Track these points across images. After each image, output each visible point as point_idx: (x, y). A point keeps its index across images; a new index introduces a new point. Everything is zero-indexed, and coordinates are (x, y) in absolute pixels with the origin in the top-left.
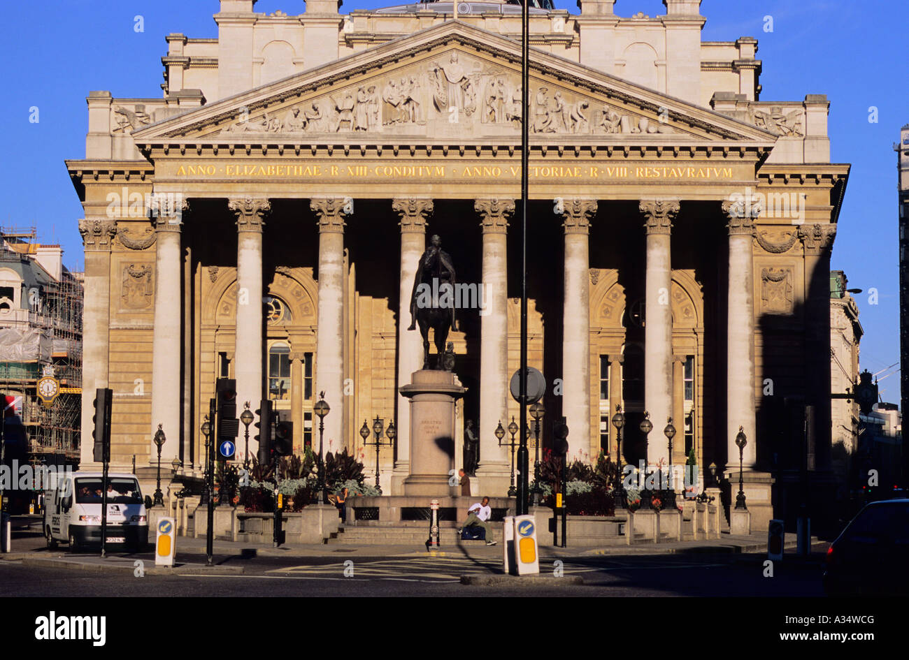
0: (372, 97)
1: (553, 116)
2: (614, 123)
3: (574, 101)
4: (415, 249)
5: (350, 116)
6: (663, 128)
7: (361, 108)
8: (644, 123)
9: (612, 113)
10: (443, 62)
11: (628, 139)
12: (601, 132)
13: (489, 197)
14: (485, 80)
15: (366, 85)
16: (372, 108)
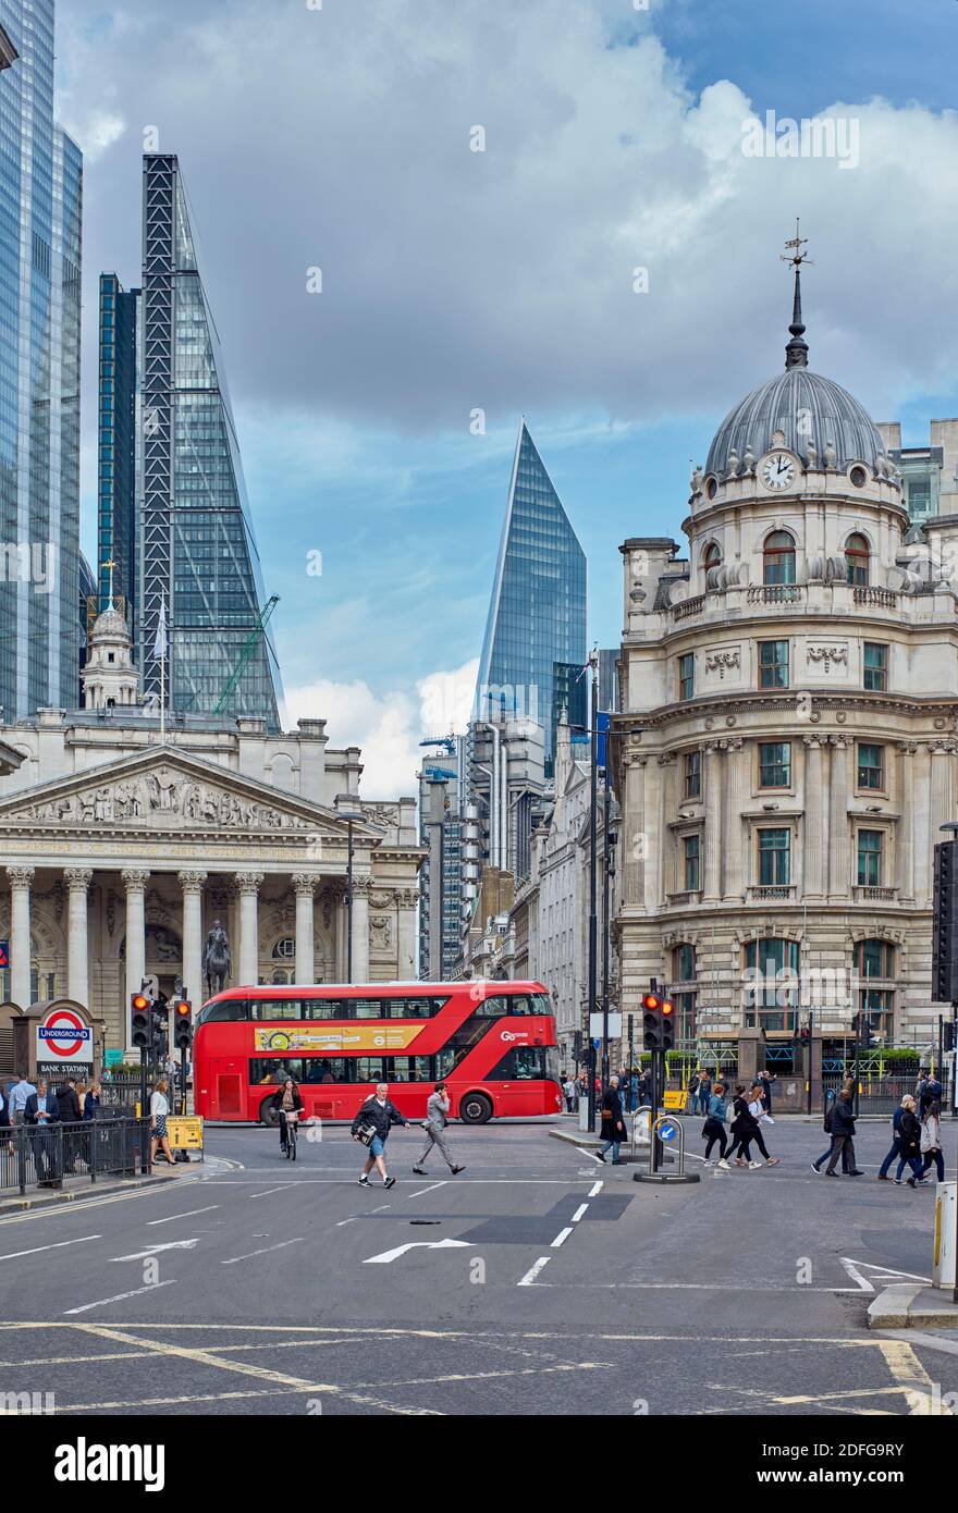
0: (106, 796)
1: (233, 813)
2: (275, 820)
3: (248, 803)
4: (137, 904)
5: (92, 810)
6: (308, 824)
7: (99, 804)
8: (296, 820)
9: (275, 813)
10: (156, 773)
11: (284, 831)
12: (266, 826)
13: (189, 869)
14: (187, 786)
15: (103, 788)
16: (107, 804)
